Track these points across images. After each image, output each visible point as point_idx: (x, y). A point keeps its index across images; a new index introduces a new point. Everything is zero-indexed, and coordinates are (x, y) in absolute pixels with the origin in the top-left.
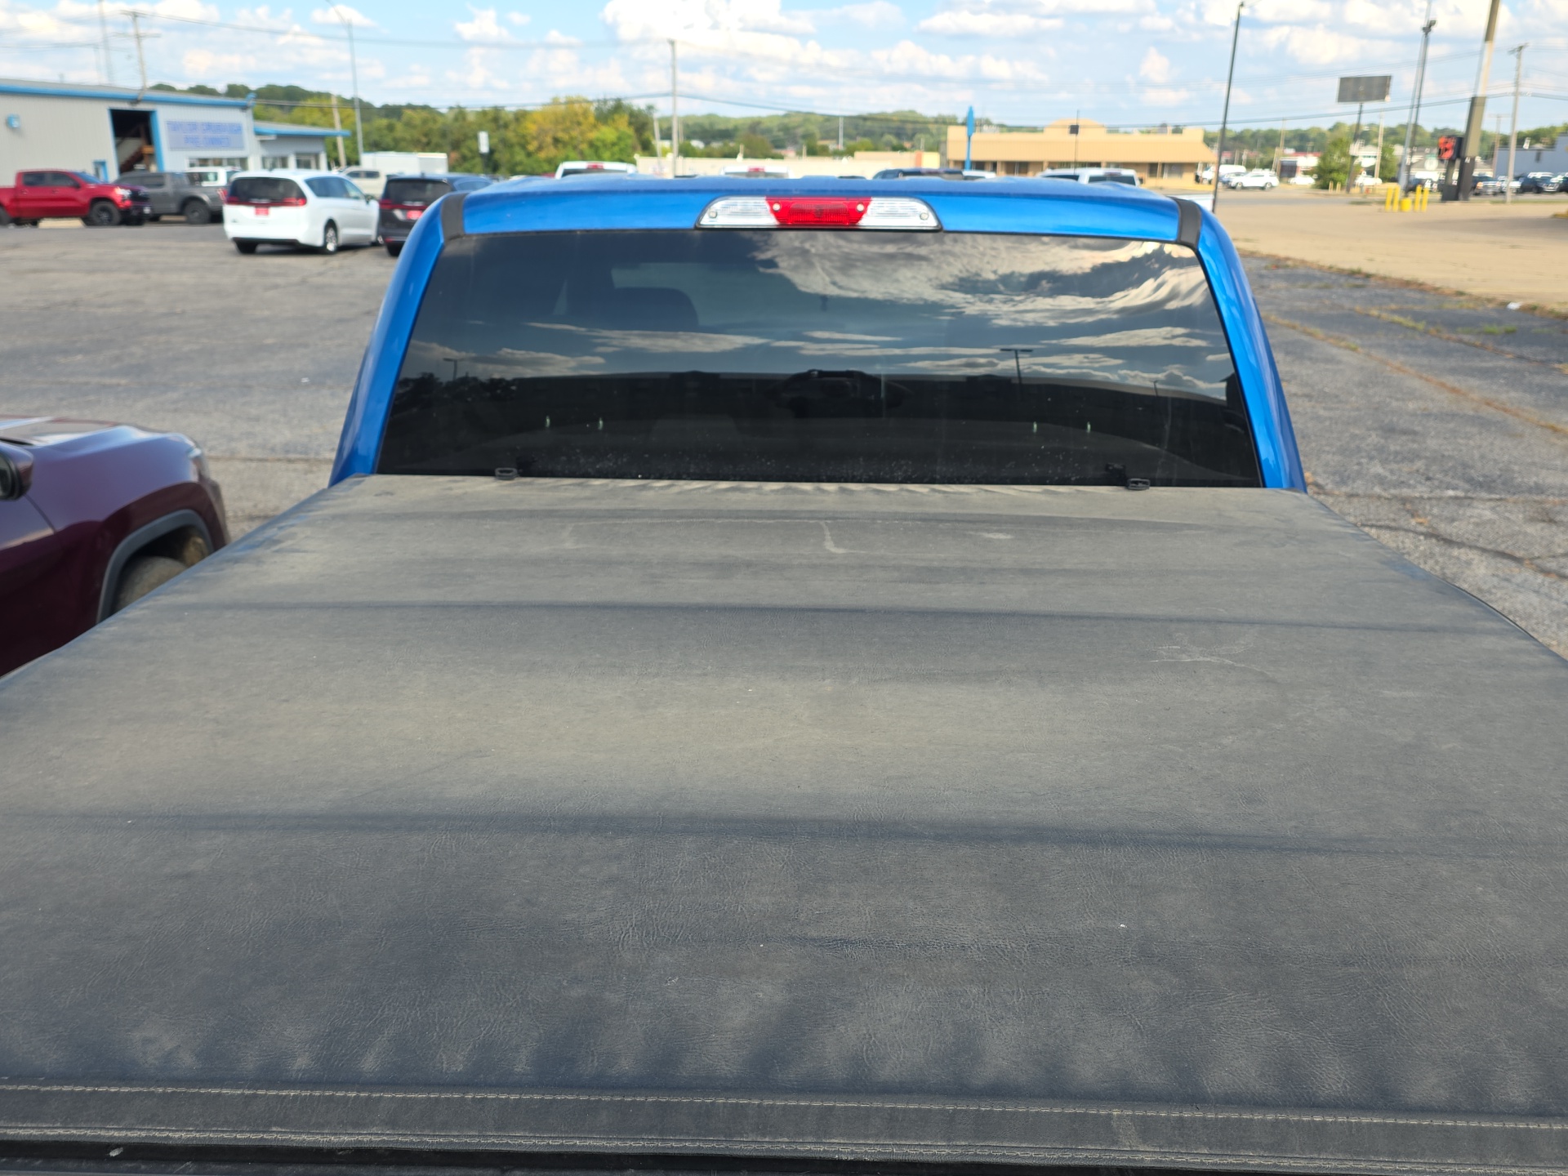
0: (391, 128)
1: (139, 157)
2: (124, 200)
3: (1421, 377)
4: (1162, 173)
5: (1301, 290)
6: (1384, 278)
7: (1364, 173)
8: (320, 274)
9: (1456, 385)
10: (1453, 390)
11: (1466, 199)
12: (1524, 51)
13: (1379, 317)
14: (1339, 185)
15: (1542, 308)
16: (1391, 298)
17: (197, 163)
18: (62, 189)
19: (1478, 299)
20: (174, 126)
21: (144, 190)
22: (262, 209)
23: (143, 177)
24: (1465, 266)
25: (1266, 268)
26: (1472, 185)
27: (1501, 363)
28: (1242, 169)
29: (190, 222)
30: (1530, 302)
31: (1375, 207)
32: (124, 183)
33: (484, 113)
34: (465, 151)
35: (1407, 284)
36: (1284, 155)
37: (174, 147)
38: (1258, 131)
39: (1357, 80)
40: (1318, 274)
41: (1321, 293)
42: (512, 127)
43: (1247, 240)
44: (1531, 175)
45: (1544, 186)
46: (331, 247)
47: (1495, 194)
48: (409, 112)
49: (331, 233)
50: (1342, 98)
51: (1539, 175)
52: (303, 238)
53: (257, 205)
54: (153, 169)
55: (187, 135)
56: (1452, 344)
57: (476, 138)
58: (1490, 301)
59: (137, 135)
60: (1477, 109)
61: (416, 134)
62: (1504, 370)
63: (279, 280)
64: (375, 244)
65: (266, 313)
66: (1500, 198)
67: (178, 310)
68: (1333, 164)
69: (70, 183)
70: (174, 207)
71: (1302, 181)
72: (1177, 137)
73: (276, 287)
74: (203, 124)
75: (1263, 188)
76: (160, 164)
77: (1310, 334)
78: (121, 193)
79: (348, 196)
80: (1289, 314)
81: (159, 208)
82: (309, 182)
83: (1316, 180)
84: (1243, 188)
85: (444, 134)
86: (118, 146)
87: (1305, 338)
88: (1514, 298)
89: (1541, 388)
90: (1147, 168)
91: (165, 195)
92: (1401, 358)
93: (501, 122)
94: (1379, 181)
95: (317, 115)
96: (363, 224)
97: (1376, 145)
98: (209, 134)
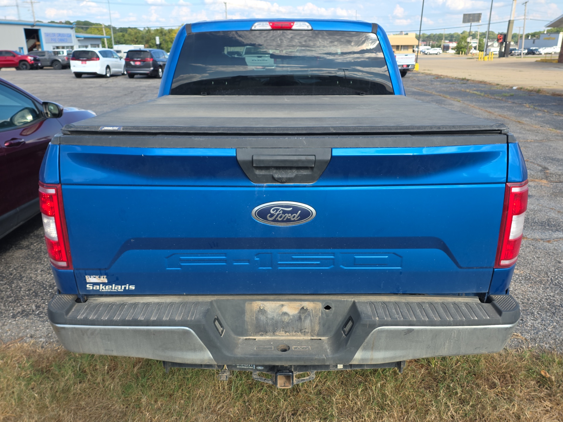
0: (123, 36)
1: (35, 46)
2: (31, 61)
3: (480, 109)
4: (401, 49)
5: (444, 85)
6: (473, 81)
7: (473, 49)
8: (106, 84)
9: (491, 111)
10: (490, 112)
11: (507, 56)
12: (527, 4)
13: (469, 92)
14: (463, 53)
15: (524, 88)
16: (475, 87)
17: (56, 48)
18: (9, 57)
19: (503, 86)
20: (47, 35)
21: (38, 57)
22: (84, 62)
23: (37, 53)
24: (502, 77)
25: (434, 78)
26: (510, 52)
27: (507, 104)
28: (429, 47)
29: (55, 69)
30: (520, 86)
31: (475, 60)
32: (31, 55)
33: (157, 30)
34: (151, 44)
35: (481, 82)
36: (445, 43)
37: (47, 42)
38: (436, 34)
39: (470, 15)
40: (451, 80)
41: (451, 86)
42: (168, 34)
43: (429, 70)
44: (531, 48)
45: (535, 52)
46: (108, 75)
47: (518, 55)
48: (130, 30)
49: (108, 70)
50: (464, 22)
51: (534, 48)
52: (99, 72)
53: (82, 60)
54: (40, 50)
55: (52, 38)
56: (492, 99)
57: (155, 39)
58: (507, 86)
59: (34, 38)
60: (511, 24)
61: (133, 38)
62: (507, 106)
63: (92, 86)
64: (123, 74)
65: (90, 95)
66: (520, 56)
67: (60, 95)
68: (462, 45)
69: (12, 55)
70: (49, 63)
71: (451, 52)
72: (406, 36)
73: (92, 87)
74: (57, 34)
75: (437, 54)
76: (42, 48)
77: (445, 97)
78: (30, 58)
79: (114, 57)
80: (439, 92)
81: (44, 63)
82: (100, 52)
83: (456, 51)
84: (430, 54)
85: (143, 38)
86: (27, 42)
87: (443, 98)
88: (515, 86)
89: (518, 111)
90: (396, 47)
91: (45, 59)
92: (474, 104)
93: (163, 33)
94: (478, 51)
95: (96, 31)
96: (119, 67)
97: (477, 39)
98: (60, 38)
